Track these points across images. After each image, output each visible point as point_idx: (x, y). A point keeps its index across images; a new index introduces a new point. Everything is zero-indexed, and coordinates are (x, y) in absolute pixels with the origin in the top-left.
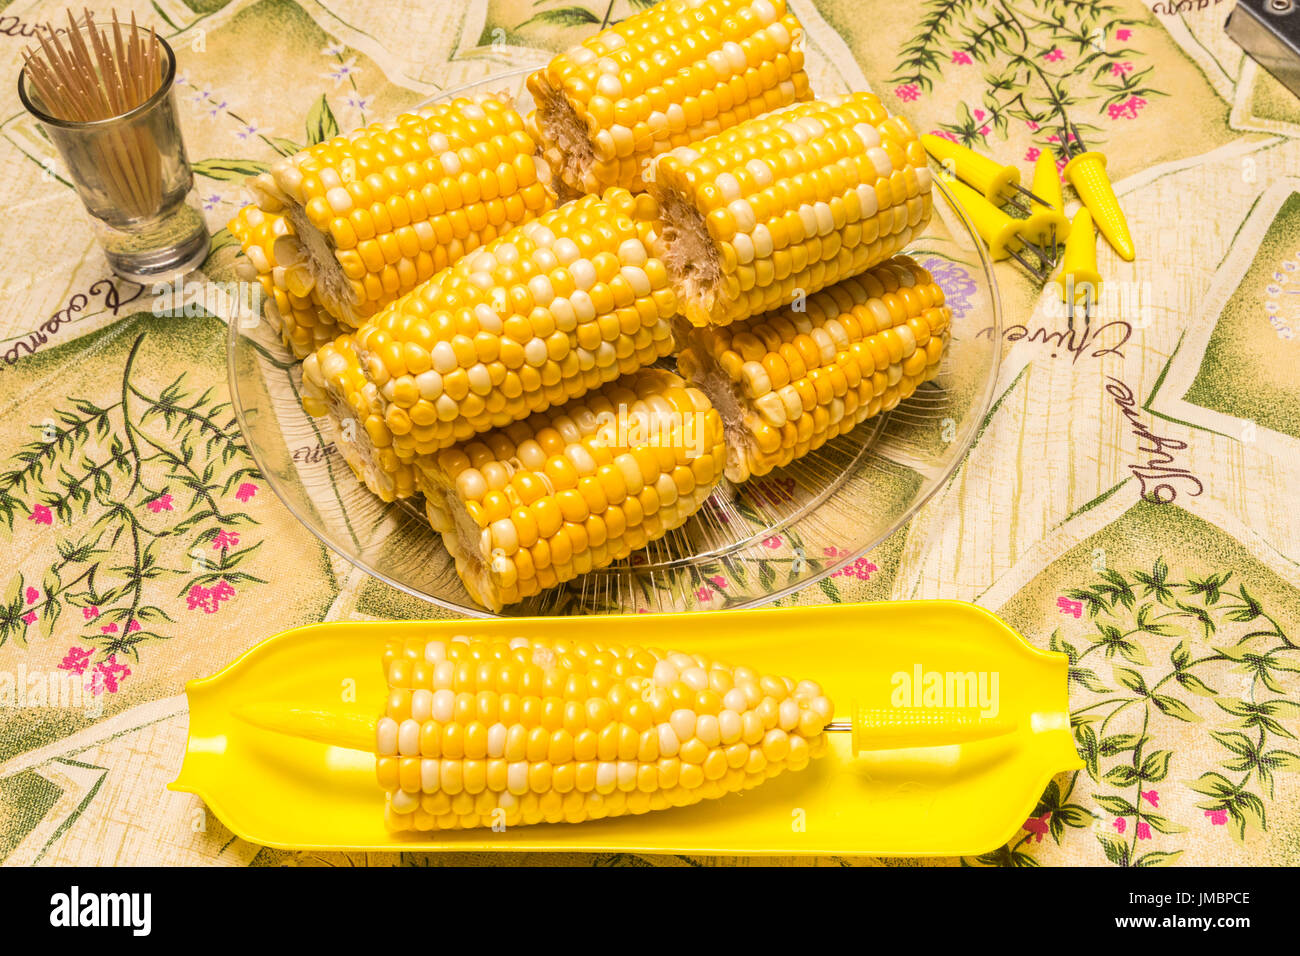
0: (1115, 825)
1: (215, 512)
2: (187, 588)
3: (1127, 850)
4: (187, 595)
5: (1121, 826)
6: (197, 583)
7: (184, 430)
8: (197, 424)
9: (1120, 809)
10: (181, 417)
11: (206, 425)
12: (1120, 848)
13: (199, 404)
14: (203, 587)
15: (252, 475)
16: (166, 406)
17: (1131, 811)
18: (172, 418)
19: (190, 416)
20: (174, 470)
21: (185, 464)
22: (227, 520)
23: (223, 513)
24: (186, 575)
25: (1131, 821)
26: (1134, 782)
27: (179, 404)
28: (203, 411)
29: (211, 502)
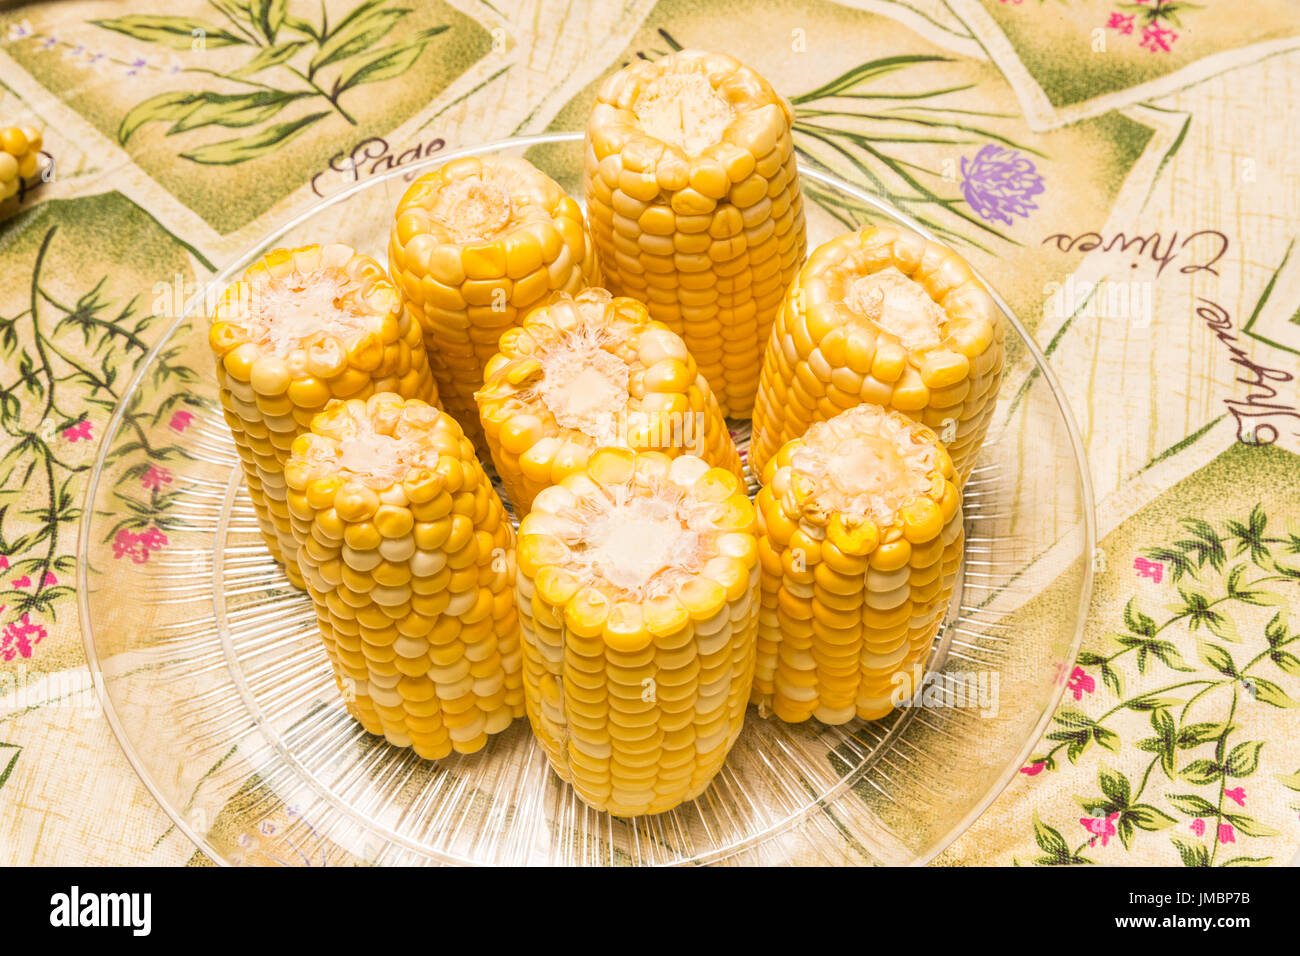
0: (1193, 827)
1: (144, 444)
2: (113, 532)
3: (1206, 856)
4: (113, 541)
5: (1199, 828)
6: (124, 527)
7: (106, 348)
8: (121, 341)
9: (1198, 810)
10: (102, 331)
11: (132, 342)
12: (1198, 853)
13: (124, 316)
14: (131, 531)
15: (188, 401)
16: (84, 316)
17: (1211, 811)
18: (91, 331)
19: (113, 331)
20: (94, 392)
21: (107, 386)
22: (159, 454)
23: (154, 446)
24: (112, 518)
25: (1211, 822)
26: (1215, 779)
27: (99, 316)
28: (128, 325)
29: (141, 433)
